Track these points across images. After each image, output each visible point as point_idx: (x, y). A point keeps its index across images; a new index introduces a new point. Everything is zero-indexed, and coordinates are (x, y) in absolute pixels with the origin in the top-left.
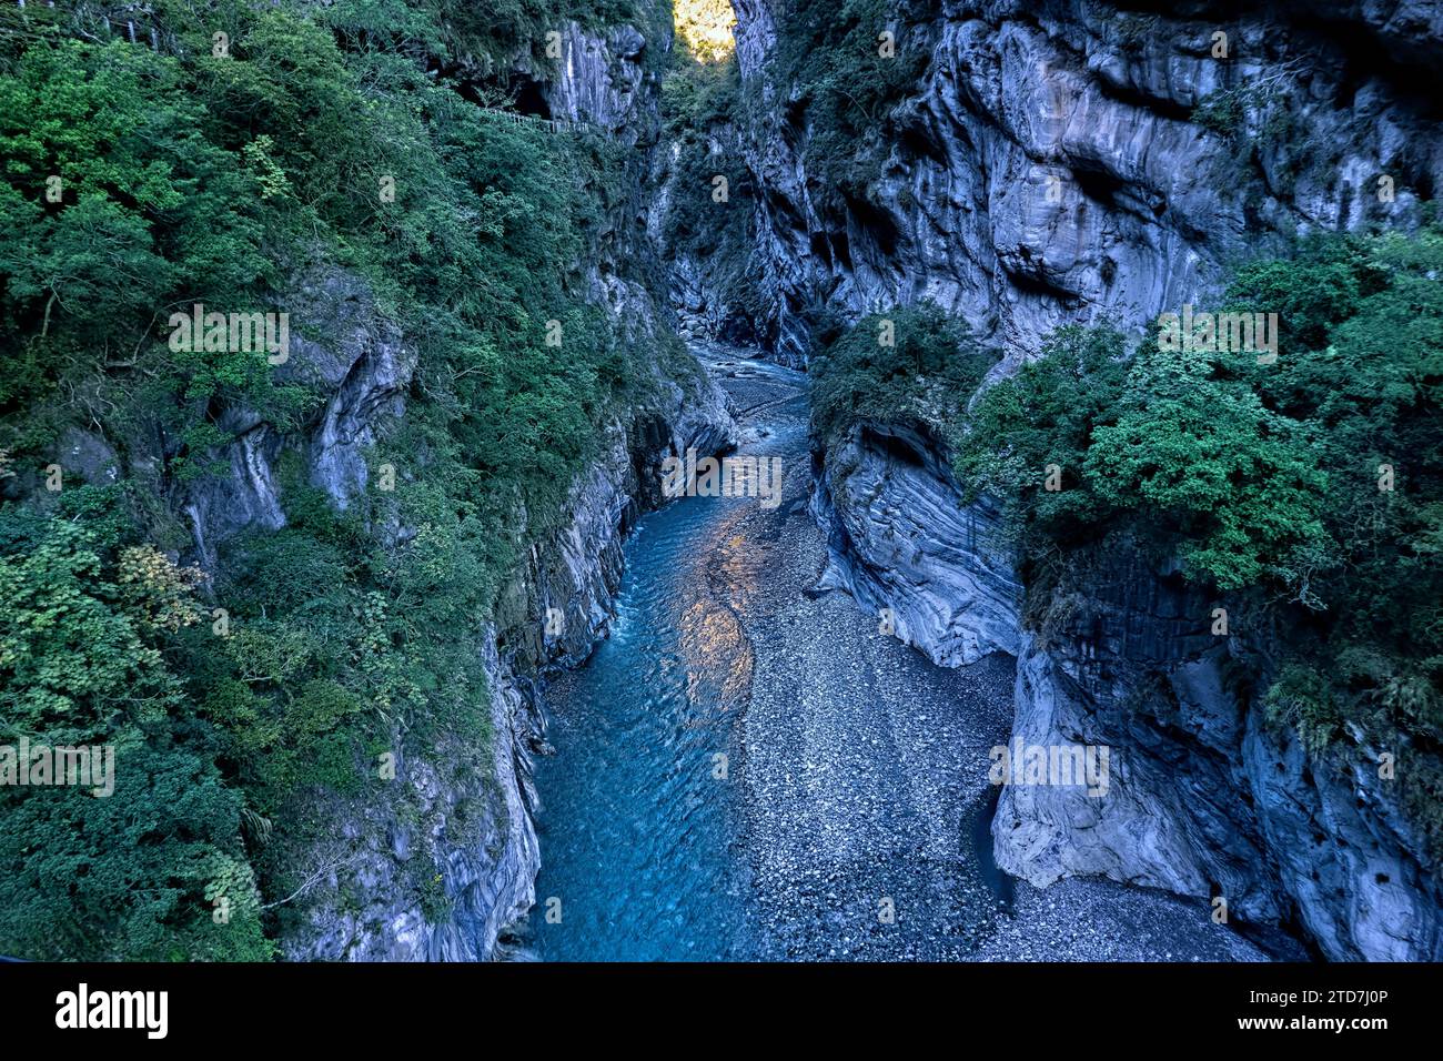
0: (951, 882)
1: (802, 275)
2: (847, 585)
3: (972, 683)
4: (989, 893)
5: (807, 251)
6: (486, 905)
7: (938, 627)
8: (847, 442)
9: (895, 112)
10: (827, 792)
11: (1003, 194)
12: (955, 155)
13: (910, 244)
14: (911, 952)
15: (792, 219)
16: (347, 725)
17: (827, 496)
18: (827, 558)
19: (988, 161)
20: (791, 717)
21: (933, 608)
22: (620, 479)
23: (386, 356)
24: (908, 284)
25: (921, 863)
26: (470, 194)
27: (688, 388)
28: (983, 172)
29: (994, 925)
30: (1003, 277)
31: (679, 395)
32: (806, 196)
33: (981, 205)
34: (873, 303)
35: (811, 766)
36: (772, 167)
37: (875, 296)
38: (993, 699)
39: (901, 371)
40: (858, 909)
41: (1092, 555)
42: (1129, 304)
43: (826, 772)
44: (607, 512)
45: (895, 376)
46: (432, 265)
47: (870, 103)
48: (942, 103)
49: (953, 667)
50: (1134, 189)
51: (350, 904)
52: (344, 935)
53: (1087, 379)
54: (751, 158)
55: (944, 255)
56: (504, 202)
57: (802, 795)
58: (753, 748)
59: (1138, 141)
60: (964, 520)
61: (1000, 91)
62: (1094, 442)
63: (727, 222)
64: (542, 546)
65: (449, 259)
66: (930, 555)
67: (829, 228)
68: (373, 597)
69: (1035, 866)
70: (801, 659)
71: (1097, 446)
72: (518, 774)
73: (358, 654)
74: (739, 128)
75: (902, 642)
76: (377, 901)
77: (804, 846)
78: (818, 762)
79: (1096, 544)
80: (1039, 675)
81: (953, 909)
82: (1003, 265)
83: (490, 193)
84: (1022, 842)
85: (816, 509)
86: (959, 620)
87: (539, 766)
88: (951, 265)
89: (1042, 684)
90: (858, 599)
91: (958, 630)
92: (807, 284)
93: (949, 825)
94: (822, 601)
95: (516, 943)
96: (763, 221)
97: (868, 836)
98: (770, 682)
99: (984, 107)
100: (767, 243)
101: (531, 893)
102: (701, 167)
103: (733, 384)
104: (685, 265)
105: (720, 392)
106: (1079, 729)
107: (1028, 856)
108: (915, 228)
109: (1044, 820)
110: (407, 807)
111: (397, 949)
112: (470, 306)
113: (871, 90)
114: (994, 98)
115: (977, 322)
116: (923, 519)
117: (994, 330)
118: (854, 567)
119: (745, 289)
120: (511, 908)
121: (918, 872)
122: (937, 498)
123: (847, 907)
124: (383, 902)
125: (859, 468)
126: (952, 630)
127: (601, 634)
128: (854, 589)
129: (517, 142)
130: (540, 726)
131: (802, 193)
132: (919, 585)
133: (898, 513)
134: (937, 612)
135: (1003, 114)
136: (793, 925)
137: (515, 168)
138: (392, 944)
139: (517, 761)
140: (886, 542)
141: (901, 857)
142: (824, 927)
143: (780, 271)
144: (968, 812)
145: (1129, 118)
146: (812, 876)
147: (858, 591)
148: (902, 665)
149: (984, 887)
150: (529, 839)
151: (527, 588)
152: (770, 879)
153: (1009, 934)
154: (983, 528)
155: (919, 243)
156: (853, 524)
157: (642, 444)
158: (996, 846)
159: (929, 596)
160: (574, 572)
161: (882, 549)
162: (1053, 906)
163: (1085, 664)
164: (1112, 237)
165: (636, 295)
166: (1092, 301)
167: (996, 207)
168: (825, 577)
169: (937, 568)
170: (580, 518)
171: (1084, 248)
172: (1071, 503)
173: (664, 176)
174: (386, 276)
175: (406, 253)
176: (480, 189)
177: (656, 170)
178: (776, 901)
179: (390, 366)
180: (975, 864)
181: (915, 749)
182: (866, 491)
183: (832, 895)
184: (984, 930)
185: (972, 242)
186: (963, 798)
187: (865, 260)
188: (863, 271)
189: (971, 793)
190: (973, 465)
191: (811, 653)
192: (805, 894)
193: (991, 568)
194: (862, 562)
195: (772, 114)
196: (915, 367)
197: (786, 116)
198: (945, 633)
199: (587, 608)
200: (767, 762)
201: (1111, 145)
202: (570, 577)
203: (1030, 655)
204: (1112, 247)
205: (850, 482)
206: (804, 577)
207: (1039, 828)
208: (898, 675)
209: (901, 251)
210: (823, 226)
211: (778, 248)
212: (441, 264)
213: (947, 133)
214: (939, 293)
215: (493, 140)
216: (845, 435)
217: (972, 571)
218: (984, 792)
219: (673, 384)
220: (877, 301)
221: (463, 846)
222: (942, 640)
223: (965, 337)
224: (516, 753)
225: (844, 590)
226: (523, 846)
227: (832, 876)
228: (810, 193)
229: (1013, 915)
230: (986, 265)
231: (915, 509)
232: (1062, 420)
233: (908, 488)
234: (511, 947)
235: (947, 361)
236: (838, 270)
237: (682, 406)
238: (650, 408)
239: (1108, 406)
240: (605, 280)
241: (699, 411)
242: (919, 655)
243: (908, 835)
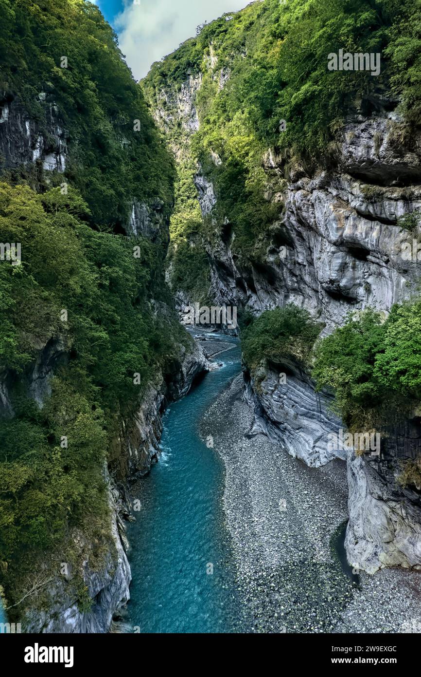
0: (329, 574)
1: (232, 296)
2: (264, 431)
3: (326, 474)
4: (347, 578)
5: (234, 285)
6: (107, 601)
7: (308, 448)
8: (260, 366)
9: (271, 227)
10: (265, 532)
11: (320, 258)
12: (297, 243)
13: (281, 281)
14: (314, 612)
15: (227, 273)
16: (44, 512)
17: (252, 391)
18: (254, 419)
19: (312, 245)
20: (245, 495)
21: (305, 440)
22: (159, 388)
23: (61, 338)
24: (282, 297)
25: (313, 565)
26: (95, 268)
27: (187, 346)
28: (310, 250)
29: (352, 595)
30: (323, 292)
31: (183, 349)
32: (233, 263)
33: (310, 263)
34: (266, 306)
35: (256, 520)
36: (217, 251)
37: (267, 303)
38: (337, 481)
39: (282, 334)
40: (286, 591)
41: (378, 411)
42: (379, 301)
43: (264, 522)
44: (154, 403)
45: (280, 336)
46: (82, 298)
47: (259, 225)
48: (290, 223)
49: (317, 467)
50: (375, 254)
51: (44, 604)
52: (41, 622)
53: (367, 333)
54: (208, 248)
55: (296, 285)
56: (110, 270)
57: (254, 535)
58: (228, 512)
59: (375, 234)
60: (315, 398)
61: (315, 217)
62: (376, 360)
63: (199, 275)
64: (127, 420)
65: (87, 295)
66: (301, 415)
67: (244, 275)
68: (56, 449)
69: (367, 563)
70: (247, 467)
71: (378, 362)
72: (119, 532)
73: (48, 476)
74: (202, 236)
75: (292, 456)
76: (56, 602)
77: (257, 561)
78: (260, 516)
79: (379, 406)
80: (358, 469)
81: (332, 588)
82: (323, 288)
83: (104, 267)
84: (360, 552)
85: (247, 397)
86: (317, 444)
87: (128, 527)
88: (299, 288)
89: (360, 473)
90: (270, 438)
91: (317, 449)
92: (235, 299)
93: (324, 544)
94: (254, 439)
95: (121, 620)
96: (214, 273)
97: (287, 553)
98: (234, 479)
99: (309, 224)
100: (216, 283)
101: (128, 593)
102: (186, 253)
103: (205, 343)
104: (181, 294)
105: (200, 347)
106: (380, 493)
107: (363, 558)
108: (283, 274)
109: (369, 539)
110: (71, 552)
111: (66, 627)
112: (95, 315)
113: (260, 219)
114: (312, 220)
115: (313, 312)
116: (297, 400)
117: (320, 315)
118: (267, 423)
119: (208, 302)
120: (118, 602)
121: (313, 570)
122: (302, 389)
123: (281, 590)
124: (60, 603)
125: (266, 378)
126: (314, 450)
127: (154, 460)
128: (268, 433)
129: (115, 245)
130: (128, 507)
131: (231, 261)
132: (298, 429)
133: (285, 397)
134: (307, 442)
135: (316, 226)
136: (256, 602)
137: (114, 257)
138: (64, 625)
139: (118, 525)
140: (281, 410)
141: (303, 563)
142: (271, 602)
143: (223, 294)
144: (332, 538)
145: (369, 225)
146: (262, 575)
147: (270, 433)
148: (293, 468)
149: (345, 576)
150: (126, 565)
151: (120, 440)
152: (242, 578)
153: (359, 599)
154: (324, 402)
155: (285, 280)
156: (265, 403)
157: (169, 371)
158: (348, 554)
159: (302, 434)
160: (141, 431)
161: (279, 414)
162: (378, 583)
163: (380, 462)
164: (368, 274)
165: (163, 307)
166: (362, 300)
167: (318, 264)
168: (254, 428)
169: (305, 421)
170: (143, 407)
171: (357, 279)
172: (368, 388)
173: (171, 256)
174: (62, 303)
175: (71, 294)
176: (99, 265)
177: (168, 255)
178: (246, 589)
179: (62, 342)
180: (338, 564)
181: (304, 508)
182: (270, 388)
183: (273, 585)
184: (347, 598)
185: (307, 278)
186: (329, 531)
187: (262, 288)
188: (261, 293)
189: (333, 528)
190: (320, 373)
191: (251, 464)
192: (259, 585)
193: (329, 420)
194: (271, 420)
195: (216, 230)
196: (288, 332)
197: (222, 230)
198: (311, 451)
199: (148, 448)
200: (235, 519)
201: (364, 236)
202: (140, 434)
203: (353, 460)
204: (368, 278)
205: (263, 384)
206: (244, 429)
207: (366, 544)
208: (292, 472)
209: (277, 283)
210: (241, 274)
211: (221, 284)
212: (85, 298)
213: (293, 235)
214: (295, 300)
215: (104, 245)
216: (259, 363)
217: (320, 421)
218: (339, 527)
219: (181, 345)
220: (268, 305)
221: (97, 571)
222: (310, 454)
223: (308, 318)
224: (118, 521)
225: (263, 433)
226: (123, 569)
227: (272, 575)
228: (235, 262)
229: (360, 589)
230: (315, 288)
231: (293, 395)
232: (359, 352)
233: (289, 386)
234: (119, 622)
235: (302, 329)
236: (249, 293)
237: (185, 354)
238: (171, 355)
239: (379, 345)
240: (150, 302)
241: (192, 356)
242: (300, 462)
243: (305, 551)
